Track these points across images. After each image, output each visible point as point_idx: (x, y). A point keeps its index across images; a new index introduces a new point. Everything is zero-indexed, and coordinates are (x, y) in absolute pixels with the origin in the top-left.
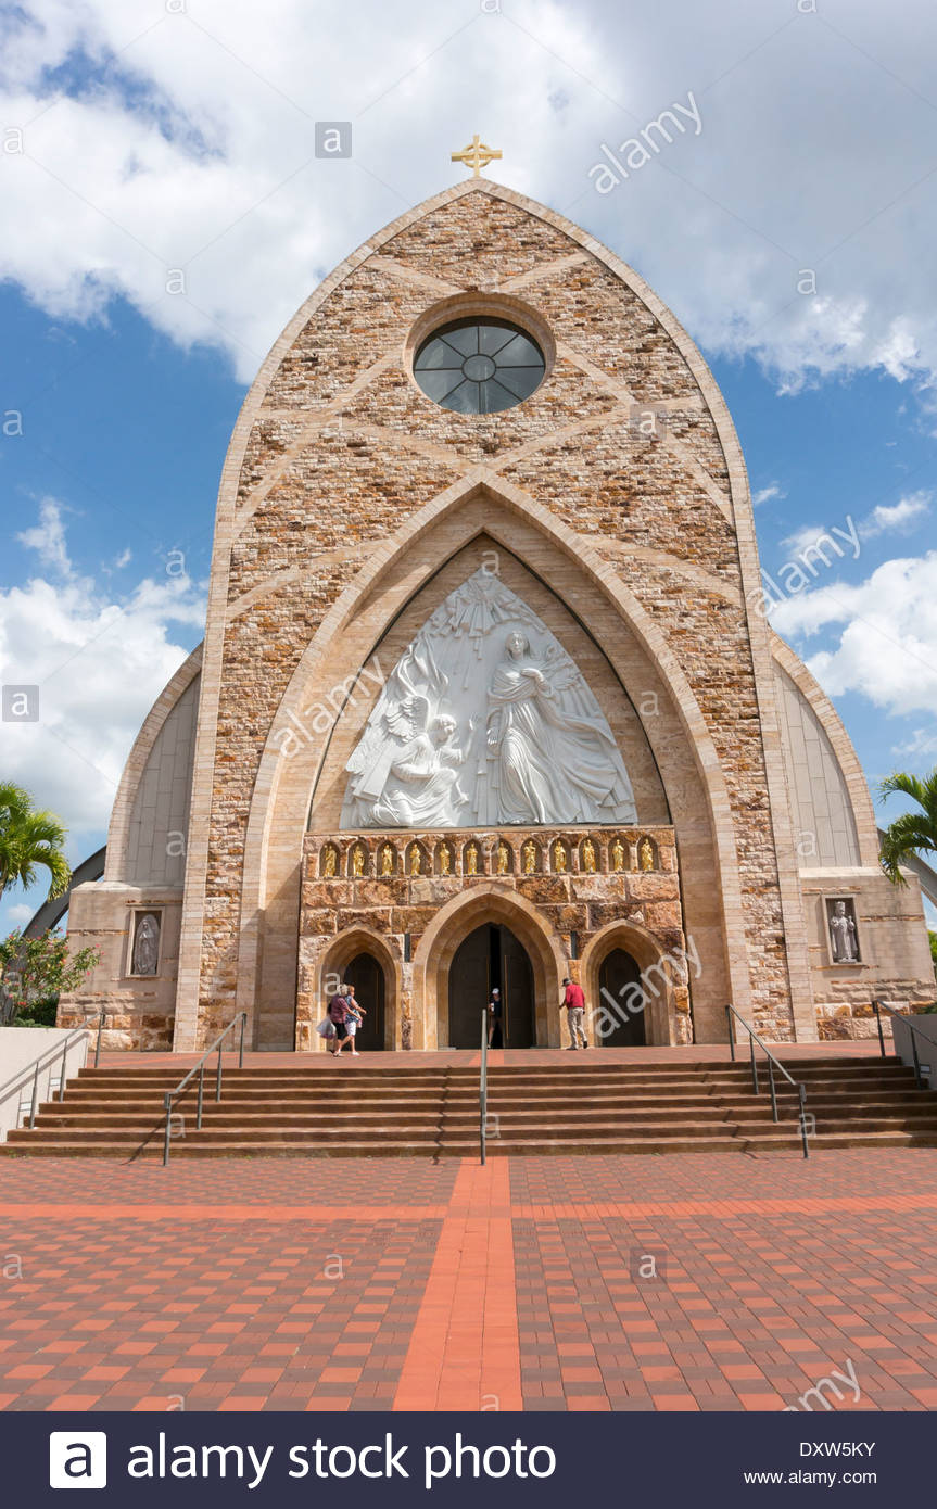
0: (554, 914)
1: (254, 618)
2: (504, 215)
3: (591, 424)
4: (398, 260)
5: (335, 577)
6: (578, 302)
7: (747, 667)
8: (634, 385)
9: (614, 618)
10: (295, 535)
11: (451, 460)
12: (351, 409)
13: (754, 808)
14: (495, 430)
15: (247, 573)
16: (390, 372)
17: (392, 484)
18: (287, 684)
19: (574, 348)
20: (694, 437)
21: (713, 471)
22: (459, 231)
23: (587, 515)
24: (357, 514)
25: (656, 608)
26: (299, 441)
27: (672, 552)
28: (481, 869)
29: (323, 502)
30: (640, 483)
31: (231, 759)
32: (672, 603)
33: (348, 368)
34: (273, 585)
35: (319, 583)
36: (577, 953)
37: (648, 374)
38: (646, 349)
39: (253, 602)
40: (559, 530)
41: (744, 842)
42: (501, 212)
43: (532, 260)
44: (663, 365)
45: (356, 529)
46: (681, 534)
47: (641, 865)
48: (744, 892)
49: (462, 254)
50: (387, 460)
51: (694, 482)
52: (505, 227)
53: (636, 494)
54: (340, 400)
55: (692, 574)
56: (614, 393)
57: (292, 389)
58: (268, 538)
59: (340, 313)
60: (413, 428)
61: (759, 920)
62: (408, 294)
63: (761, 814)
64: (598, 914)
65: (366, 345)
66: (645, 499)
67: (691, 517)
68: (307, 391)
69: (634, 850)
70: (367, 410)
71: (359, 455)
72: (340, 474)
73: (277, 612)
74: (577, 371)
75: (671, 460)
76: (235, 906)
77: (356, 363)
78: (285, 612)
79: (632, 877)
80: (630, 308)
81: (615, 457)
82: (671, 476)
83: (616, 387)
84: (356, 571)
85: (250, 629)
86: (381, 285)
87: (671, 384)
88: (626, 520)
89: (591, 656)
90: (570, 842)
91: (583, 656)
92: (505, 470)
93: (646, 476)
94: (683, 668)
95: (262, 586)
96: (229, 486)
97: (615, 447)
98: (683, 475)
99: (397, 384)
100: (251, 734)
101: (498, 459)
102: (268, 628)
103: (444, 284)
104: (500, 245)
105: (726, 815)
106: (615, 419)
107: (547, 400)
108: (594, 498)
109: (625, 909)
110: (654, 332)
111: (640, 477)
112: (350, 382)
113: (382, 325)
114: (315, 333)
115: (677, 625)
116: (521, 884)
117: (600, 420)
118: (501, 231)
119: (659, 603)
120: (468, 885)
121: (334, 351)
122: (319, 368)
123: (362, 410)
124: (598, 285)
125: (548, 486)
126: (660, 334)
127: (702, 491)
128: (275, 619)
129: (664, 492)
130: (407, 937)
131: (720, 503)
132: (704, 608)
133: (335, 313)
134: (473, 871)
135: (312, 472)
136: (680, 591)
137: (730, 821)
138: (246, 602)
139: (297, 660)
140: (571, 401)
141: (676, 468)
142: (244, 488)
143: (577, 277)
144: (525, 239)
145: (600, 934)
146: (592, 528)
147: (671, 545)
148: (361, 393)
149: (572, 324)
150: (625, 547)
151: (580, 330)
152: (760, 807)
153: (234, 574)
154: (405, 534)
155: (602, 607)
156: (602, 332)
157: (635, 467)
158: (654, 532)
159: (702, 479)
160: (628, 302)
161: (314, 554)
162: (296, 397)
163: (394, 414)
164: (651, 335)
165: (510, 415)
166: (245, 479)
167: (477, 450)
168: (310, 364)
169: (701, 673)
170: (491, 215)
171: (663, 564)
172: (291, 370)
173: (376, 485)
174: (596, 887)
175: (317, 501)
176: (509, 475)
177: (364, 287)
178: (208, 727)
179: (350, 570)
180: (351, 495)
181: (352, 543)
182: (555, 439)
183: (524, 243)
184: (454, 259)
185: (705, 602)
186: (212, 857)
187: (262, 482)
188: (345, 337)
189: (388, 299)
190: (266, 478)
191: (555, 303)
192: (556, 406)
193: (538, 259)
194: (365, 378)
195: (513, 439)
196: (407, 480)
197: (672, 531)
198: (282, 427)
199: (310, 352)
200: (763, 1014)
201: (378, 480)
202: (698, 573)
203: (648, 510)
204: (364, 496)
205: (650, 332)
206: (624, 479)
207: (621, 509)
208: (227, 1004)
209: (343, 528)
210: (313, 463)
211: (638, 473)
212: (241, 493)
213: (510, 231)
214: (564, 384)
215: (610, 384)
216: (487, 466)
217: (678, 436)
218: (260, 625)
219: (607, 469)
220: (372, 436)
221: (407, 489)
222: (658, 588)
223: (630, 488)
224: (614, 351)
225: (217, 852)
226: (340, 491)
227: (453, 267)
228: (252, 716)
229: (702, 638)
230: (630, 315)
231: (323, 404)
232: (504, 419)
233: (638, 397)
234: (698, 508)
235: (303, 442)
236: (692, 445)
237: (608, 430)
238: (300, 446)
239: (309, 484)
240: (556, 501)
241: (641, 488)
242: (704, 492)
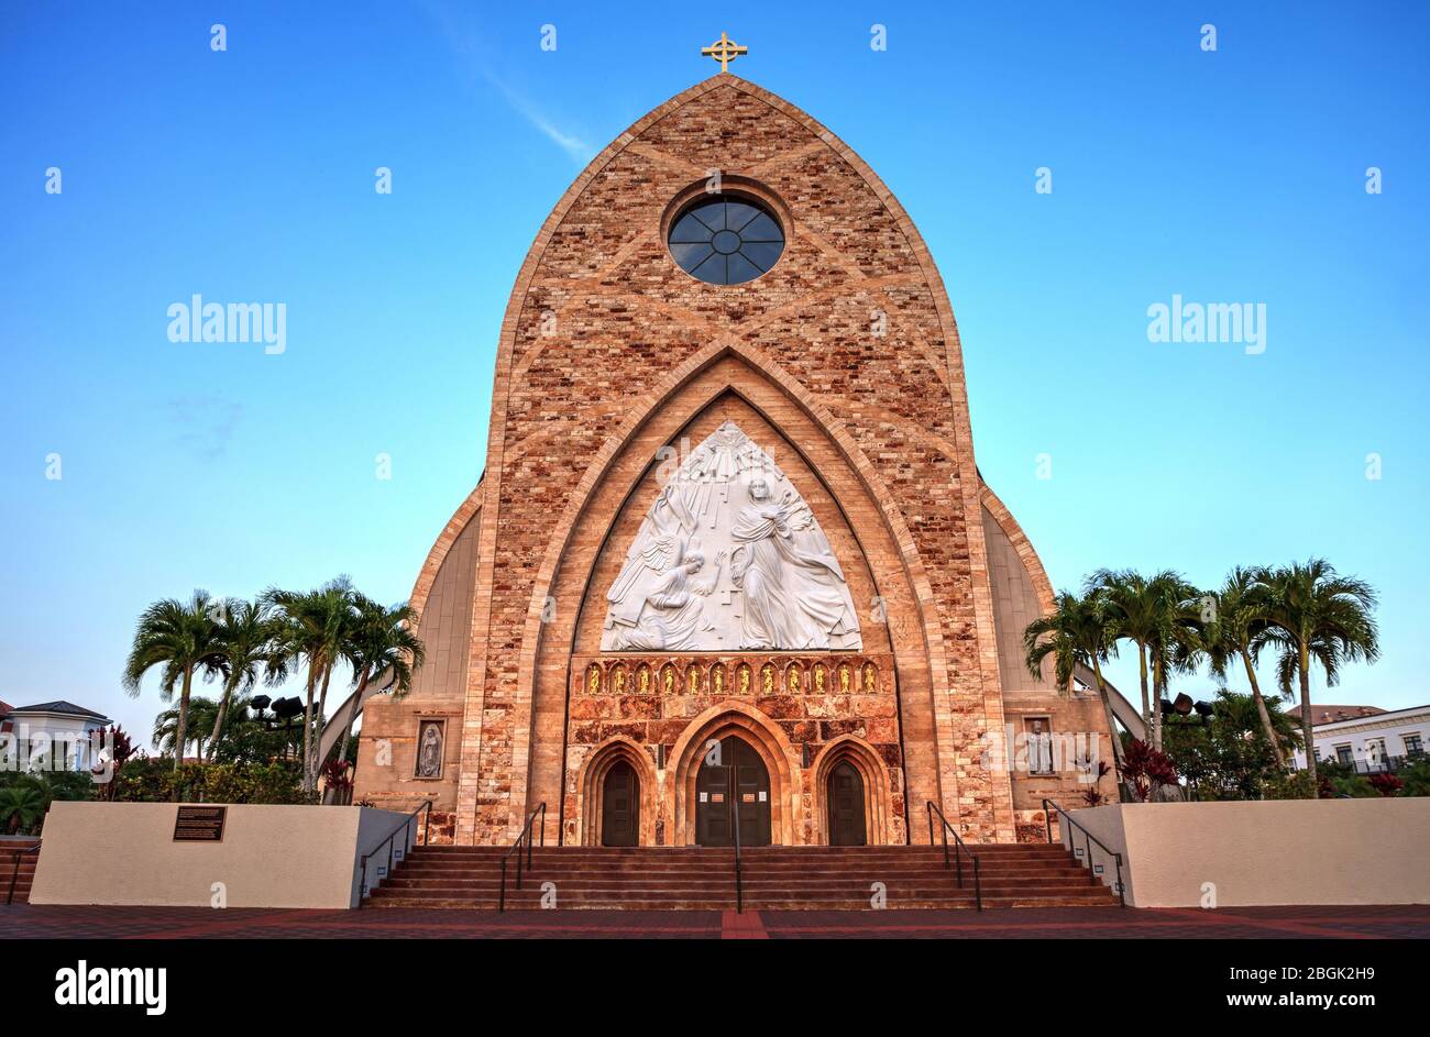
0: (788, 727)
1: (527, 464)
2: (749, 107)
3: (824, 295)
4: (655, 146)
5: (599, 428)
6: (814, 186)
7: (958, 514)
8: (865, 262)
9: (844, 468)
10: (563, 390)
11: (702, 326)
12: (614, 279)
13: (964, 638)
14: (740, 300)
15: (522, 423)
16: (648, 246)
17: (649, 346)
18: (556, 522)
19: (811, 227)
20: (914, 308)
21: (931, 339)
22: (709, 121)
23: (822, 376)
24: (618, 373)
25: (880, 460)
26: (567, 307)
27: (893, 410)
28: (726, 688)
29: (588, 361)
30: (868, 349)
31: (506, 588)
32: (894, 456)
33: (611, 241)
34: (545, 433)
35: (585, 433)
36: (807, 763)
37: (875, 251)
38: (872, 230)
39: (526, 449)
40: (796, 389)
41: (953, 667)
42: (746, 104)
43: (773, 148)
44: (887, 244)
45: (618, 387)
46: (902, 395)
47: (864, 687)
48: (954, 710)
49: (712, 142)
50: (646, 324)
51: (914, 348)
52: (750, 118)
53: (863, 358)
54: (603, 271)
55: (910, 431)
56: (845, 268)
57: (562, 259)
58: (539, 393)
59: (604, 192)
60: (668, 297)
61: (966, 736)
62: (664, 176)
63: (969, 643)
64: (827, 731)
65: (627, 221)
66: (873, 362)
67: (912, 379)
68: (575, 262)
69: (858, 673)
70: (628, 279)
71: (620, 319)
72: (606, 336)
73: (548, 459)
74: (812, 248)
75: (895, 329)
76: (510, 718)
77: (619, 237)
78: (555, 459)
79: (856, 697)
80: (859, 192)
81: (845, 326)
82: (895, 343)
83: (849, 263)
84: (618, 423)
85: (524, 471)
86: (641, 168)
87: (894, 260)
88: (855, 381)
89: (823, 501)
90: (803, 666)
91: (816, 500)
92: (749, 336)
93: (872, 343)
94: (903, 513)
95: (535, 434)
97: (847, 316)
98: (904, 343)
99: (654, 257)
100: (525, 565)
101: (742, 326)
102: (540, 471)
103: (695, 168)
104: (746, 133)
105: (939, 644)
106: (845, 291)
107: (786, 273)
108: (828, 362)
109: (851, 725)
110: (881, 214)
111: (868, 344)
112: (614, 254)
113: (641, 204)
114: (582, 210)
115: (899, 477)
116: (760, 702)
117: (833, 293)
118: (746, 121)
119: (882, 456)
120: (715, 702)
121: (599, 226)
122: (587, 242)
123: (624, 279)
124: (832, 172)
125: (786, 350)
126: (886, 216)
127: (922, 357)
128: (546, 464)
129: (888, 358)
130: (661, 747)
131: (936, 367)
132: (922, 460)
133: (599, 192)
134: (719, 690)
135: (581, 334)
136: (901, 445)
137: (942, 649)
138: (521, 449)
139: (566, 501)
140: (809, 275)
141: (899, 335)
142: (519, 347)
143: (813, 164)
144: (768, 129)
145: (829, 745)
146: (828, 387)
147: (895, 405)
148: (622, 265)
149: (808, 206)
150: (853, 405)
151: (815, 212)
152: (968, 637)
153: (510, 424)
154: (660, 392)
155: (834, 458)
156: (834, 214)
157: (863, 335)
158: (880, 393)
159: (920, 346)
160: (858, 187)
161: (580, 408)
162: (566, 267)
163: (653, 283)
164: (877, 217)
165: (754, 287)
166: (519, 339)
167: (723, 318)
168: (577, 237)
169: (919, 518)
170: (737, 107)
171: (886, 421)
172: (561, 242)
173: (637, 346)
174: (826, 707)
175: (584, 360)
176: (753, 340)
177: (626, 170)
178: (487, 560)
179: (612, 422)
180: (614, 355)
181: (614, 398)
182: (790, 310)
183: (766, 133)
184: (705, 146)
185: (922, 455)
186: (489, 674)
187: (535, 342)
188: (610, 213)
189: (647, 181)
190: (539, 339)
191: (793, 187)
192: (794, 278)
193: (779, 148)
194: (626, 251)
195: (755, 309)
196: (664, 342)
197: (894, 393)
198: (553, 293)
199: (578, 227)
200: (968, 819)
201: (638, 342)
202: (917, 430)
203: (875, 370)
204: (626, 356)
205: (877, 214)
206: (852, 344)
207: (850, 372)
208: (501, 804)
209: (606, 384)
210: (581, 326)
211: (865, 340)
212: (515, 352)
213: (754, 122)
214: (802, 260)
215: (841, 261)
216: (733, 331)
217: (900, 307)
218: (533, 469)
219: (839, 335)
220: (633, 302)
221: (664, 350)
222: (882, 442)
223: (858, 353)
224: (845, 231)
225: (494, 670)
226: (603, 351)
227: (704, 153)
228: (526, 549)
229: (919, 487)
230: (858, 199)
231: (589, 274)
232: (748, 290)
233: (868, 273)
234: (918, 372)
235: (572, 307)
236: (912, 316)
237: (839, 302)
238: (569, 311)
239: (577, 344)
240: (794, 363)
241: (868, 353)
242: (923, 358)
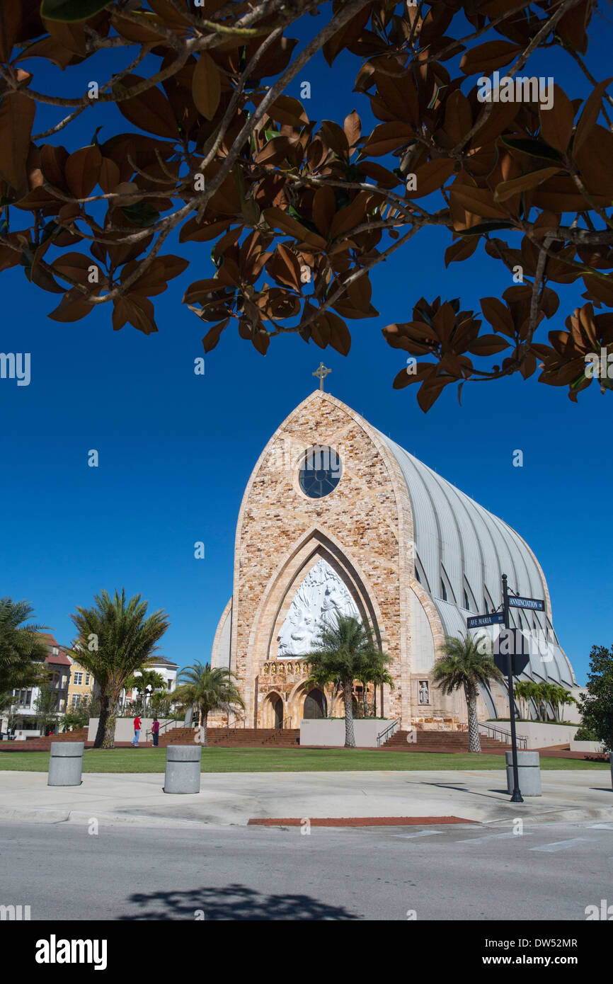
1: (247, 585)
2: (326, 408)
3: (352, 501)
4: (290, 434)
5: (270, 568)
6: (351, 446)
7: (397, 597)
8: (369, 482)
9: (357, 578)
10: (258, 553)
11: (306, 521)
12: (275, 502)
14: (321, 506)
15: (245, 568)
16: (287, 484)
17: (288, 531)
18: (257, 608)
19: (348, 468)
20: (387, 503)
21: (393, 517)
22: (310, 418)
23: (350, 539)
24: (277, 544)
25: (370, 575)
26: (259, 516)
27: (376, 552)
28: (307, 672)
29: (267, 540)
30: (368, 524)
31: (241, 635)
32: (374, 573)
33: (274, 484)
34: (252, 572)
35: (266, 571)
37: (373, 476)
38: (373, 465)
39: (247, 579)
40: (340, 546)
42: (326, 406)
43: (335, 428)
44: (379, 472)
45: (277, 550)
46: (380, 545)
49: (312, 429)
50: (286, 521)
51: (386, 522)
53: (366, 529)
54: (271, 498)
55: (382, 562)
56: (361, 487)
57: (257, 495)
58: (250, 555)
60: (294, 508)
61: (394, 688)
63: (397, 651)
66: (369, 531)
67: (384, 537)
68: (261, 495)
70: (280, 501)
71: (278, 520)
72: (272, 528)
73: (254, 583)
74: (349, 478)
75: (379, 514)
76: (243, 684)
77: (276, 482)
78: (256, 582)
80: (369, 447)
81: (360, 514)
82: (378, 521)
83: (363, 483)
84: (277, 566)
85: (246, 589)
87: (381, 480)
88: (362, 540)
92: (324, 523)
93: (369, 522)
94: (377, 598)
95: (249, 573)
96: (238, 535)
97: (360, 510)
98: (382, 520)
99: (290, 490)
100: (247, 626)
101: (321, 519)
102: (251, 588)
103: (305, 443)
104: (325, 422)
106: (361, 498)
108: (352, 532)
110: (377, 457)
111: (368, 522)
112: (275, 490)
114: (263, 470)
115: (376, 582)
117: (356, 499)
118: (325, 416)
119: (371, 573)
121: (270, 477)
122: (265, 485)
123: (278, 502)
124: (359, 437)
125: (337, 528)
126: (379, 458)
128: (253, 585)
129: (376, 528)
130: (286, 693)
131: (394, 531)
132: (385, 574)
135: (264, 528)
136: (378, 568)
138: (245, 579)
139: (260, 599)
140: (347, 492)
141: (380, 517)
142: (243, 536)
143: (351, 434)
144: (333, 418)
146: (351, 544)
147: (377, 550)
148: (278, 494)
149: (348, 457)
150: (362, 551)
151: (351, 459)
152: (397, 649)
153: (241, 569)
154: (291, 551)
156: (358, 459)
157: (366, 518)
158: (371, 545)
159: (388, 521)
161: (264, 560)
163: (288, 502)
165: (326, 500)
166: (243, 532)
167: (315, 515)
168: (262, 483)
169: (382, 600)
170: (322, 408)
171: (373, 557)
172: (256, 487)
173: (283, 532)
175: (265, 540)
176: (325, 525)
179: (275, 566)
180: (275, 536)
181: (276, 555)
182: (340, 510)
183: (333, 421)
184: (309, 431)
185: (386, 572)
187: (248, 533)
192: (341, 494)
193: (338, 428)
194: (279, 488)
195: (326, 510)
196: (293, 529)
197: (377, 544)
198: (254, 511)
199: (262, 478)
201: (284, 530)
202: (384, 560)
203: (370, 534)
204: (279, 536)
205: (375, 457)
206: (362, 523)
207: (361, 536)
209: (273, 549)
210: (264, 525)
211: (367, 520)
212: (242, 538)
213: (328, 415)
214: (344, 485)
215: (360, 483)
216: (318, 521)
217: (382, 503)
218: (249, 587)
219: (357, 519)
220: (282, 512)
221: (294, 533)
222: (371, 567)
223: (363, 527)
224: (362, 468)
225: (239, 665)
226: (272, 535)
227: (309, 435)
228: (247, 619)
229: (384, 586)
230: (369, 450)
231: (266, 500)
232: (324, 502)
233: (369, 487)
234: (386, 534)
235: (261, 516)
236: (386, 507)
237: (358, 503)
238: (260, 518)
239: (263, 533)
240: (340, 534)
241: (367, 527)
242: (389, 527)
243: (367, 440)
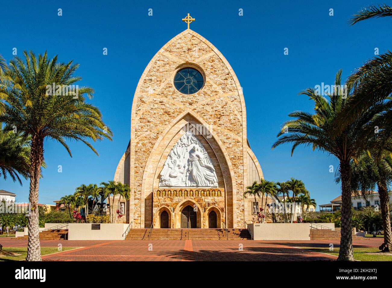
0: (201, 204)
1: (141, 143)
2: (195, 41)
3: (213, 98)
4: (170, 53)
5: (157, 134)
6: (211, 66)
7: (242, 155)
8: (223, 88)
9: (216, 143)
10: (148, 124)
11: (182, 107)
12: (160, 93)
13: (241, 184)
14: (192, 99)
15: (139, 132)
16: (168, 84)
17: (169, 112)
18: (148, 157)
19: (210, 78)
20: (235, 102)
21: (239, 110)
22: (184, 45)
23: (211, 120)
24: (162, 119)
25: (224, 142)
26: (148, 101)
27: (228, 129)
28: (187, 195)
29: (154, 116)
30: (223, 113)
31: (138, 173)
32: (227, 141)
33: (159, 82)
34: (144, 135)
35: (154, 135)
36: (205, 211)
37: (226, 86)
38: (226, 79)
39: (140, 139)
40: (205, 124)
41: (238, 191)
42: (194, 40)
43: (201, 54)
44: (230, 83)
45: (161, 123)
46: (231, 125)
47: (217, 196)
48: (237, 200)
49: (185, 52)
50: (168, 106)
51: (234, 113)
52: (195, 44)
53: (222, 116)
54: (157, 91)
55: (232, 135)
56: (218, 91)
57: (147, 87)
58: (143, 124)
59: (157, 67)
60: (174, 98)
61: (239, 206)
62: (172, 63)
64: (209, 204)
65: (163, 76)
66: (224, 117)
67: (233, 121)
68: (150, 88)
69: (216, 192)
70: (163, 93)
71: (162, 105)
72: (158, 109)
73: (146, 141)
74: (210, 85)
75: (230, 108)
76: (140, 202)
77: (161, 81)
79: (216, 198)
80: (223, 68)
81: (218, 107)
82: (230, 111)
83: (219, 89)
84: (162, 132)
85: (140, 145)
86: (166, 60)
87: (231, 88)
88: (219, 122)
89: (211, 151)
90: (204, 191)
91: (209, 151)
92: (194, 109)
93: (224, 111)
94: (229, 155)
95: (142, 135)
96: (133, 111)
97: (218, 104)
98: (232, 112)
99: (170, 87)
100: (141, 167)
101: (192, 107)
102: (144, 145)
103: (181, 60)
104: (194, 49)
106: (218, 97)
108: (213, 117)
109: (214, 204)
110: (228, 74)
112: (159, 86)
113: (166, 71)
114: (151, 73)
115: (228, 146)
116: (195, 198)
117: (215, 97)
118: (194, 45)
119: (225, 141)
120: (185, 198)
121: (156, 78)
122: (152, 82)
123: (162, 93)
124: (216, 61)
125: (203, 113)
126: (230, 75)
127: (236, 115)
128: (145, 143)
129: (228, 115)
130: (173, 208)
131: (239, 118)
132: (234, 142)
134: (186, 196)
135: (152, 108)
136: (229, 138)
137: (236, 187)
138: (139, 139)
139: (150, 152)
140: (209, 92)
141: (231, 109)
142: (137, 112)
143: (212, 59)
144: (200, 48)
145: (209, 208)
146: (213, 123)
147: (229, 128)
148: (162, 89)
149: (210, 72)
150: (219, 128)
151: (211, 74)
152: (242, 184)
153: (136, 132)
154: (172, 124)
155: (213, 141)
156: (217, 74)
157: (222, 109)
158: (225, 125)
159: (236, 112)
160: (223, 67)
161: (153, 128)
162: (147, 89)
163: (169, 95)
164: (228, 75)
165: (195, 96)
166: (137, 110)
167: (188, 104)
168: (150, 81)
169: (232, 157)
170: (192, 41)
171: (226, 132)
172: (146, 82)
173: (166, 112)
174: (209, 199)
175: (153, 116)
176: (195, 110)
177: (162, 60)
178: (133, 166)
179: (160, 132)
180: (160, 114)
181: (161, 126)
182: (204, 102)
184: (183, 53)
185: (234, 141)
186: (135, 192)
187: (141, 111)
188: (158, 74)
189: (168, 64)
190: (142, 110)
191: (206, 66)
192: (205, 93)
193: (203, 54)
194: (163, 85)
195: (196, 102)
196: (173, 111)
197: (229, 125)
198: (145, 97)
199: (150, 78)
200: (239, 223)
201: (166, 111)
202: (233, 134)
203: (224, 119)
204: (163, 115)
206: (219, 112)
207: (218, 119)
208: (139, 220)
209: (159, 122)
210: (152, 106)
211: (222, 111)
212: (136, 113)
213: (196, 46)
214: (207, 88)
216: (190, 108)
217: (232, 101)
219: (216, 109)
220: (165, 100)
221: (173, 113)
222: (225, 138)
223: (220, 114)
224: (219, 80)
226: (158, 113)
227: (183, 55)
228: (141, 163)
229: (233, 149)
230: (223, 70)
231: (153, 92)
233: (224, 92)
234: (235, 119)
236: (234, 104)
237: (217, 100)
239: (151, 111)
240: (204, 117)
243: (222, 64)
